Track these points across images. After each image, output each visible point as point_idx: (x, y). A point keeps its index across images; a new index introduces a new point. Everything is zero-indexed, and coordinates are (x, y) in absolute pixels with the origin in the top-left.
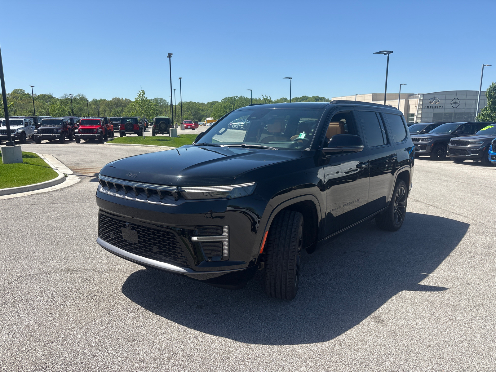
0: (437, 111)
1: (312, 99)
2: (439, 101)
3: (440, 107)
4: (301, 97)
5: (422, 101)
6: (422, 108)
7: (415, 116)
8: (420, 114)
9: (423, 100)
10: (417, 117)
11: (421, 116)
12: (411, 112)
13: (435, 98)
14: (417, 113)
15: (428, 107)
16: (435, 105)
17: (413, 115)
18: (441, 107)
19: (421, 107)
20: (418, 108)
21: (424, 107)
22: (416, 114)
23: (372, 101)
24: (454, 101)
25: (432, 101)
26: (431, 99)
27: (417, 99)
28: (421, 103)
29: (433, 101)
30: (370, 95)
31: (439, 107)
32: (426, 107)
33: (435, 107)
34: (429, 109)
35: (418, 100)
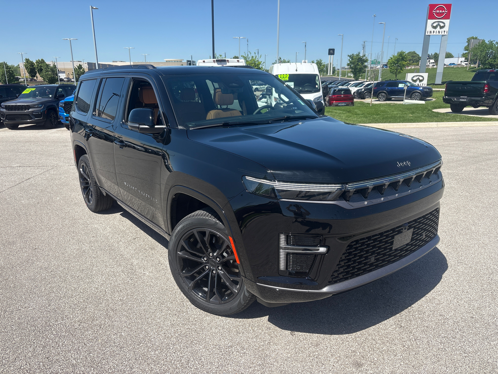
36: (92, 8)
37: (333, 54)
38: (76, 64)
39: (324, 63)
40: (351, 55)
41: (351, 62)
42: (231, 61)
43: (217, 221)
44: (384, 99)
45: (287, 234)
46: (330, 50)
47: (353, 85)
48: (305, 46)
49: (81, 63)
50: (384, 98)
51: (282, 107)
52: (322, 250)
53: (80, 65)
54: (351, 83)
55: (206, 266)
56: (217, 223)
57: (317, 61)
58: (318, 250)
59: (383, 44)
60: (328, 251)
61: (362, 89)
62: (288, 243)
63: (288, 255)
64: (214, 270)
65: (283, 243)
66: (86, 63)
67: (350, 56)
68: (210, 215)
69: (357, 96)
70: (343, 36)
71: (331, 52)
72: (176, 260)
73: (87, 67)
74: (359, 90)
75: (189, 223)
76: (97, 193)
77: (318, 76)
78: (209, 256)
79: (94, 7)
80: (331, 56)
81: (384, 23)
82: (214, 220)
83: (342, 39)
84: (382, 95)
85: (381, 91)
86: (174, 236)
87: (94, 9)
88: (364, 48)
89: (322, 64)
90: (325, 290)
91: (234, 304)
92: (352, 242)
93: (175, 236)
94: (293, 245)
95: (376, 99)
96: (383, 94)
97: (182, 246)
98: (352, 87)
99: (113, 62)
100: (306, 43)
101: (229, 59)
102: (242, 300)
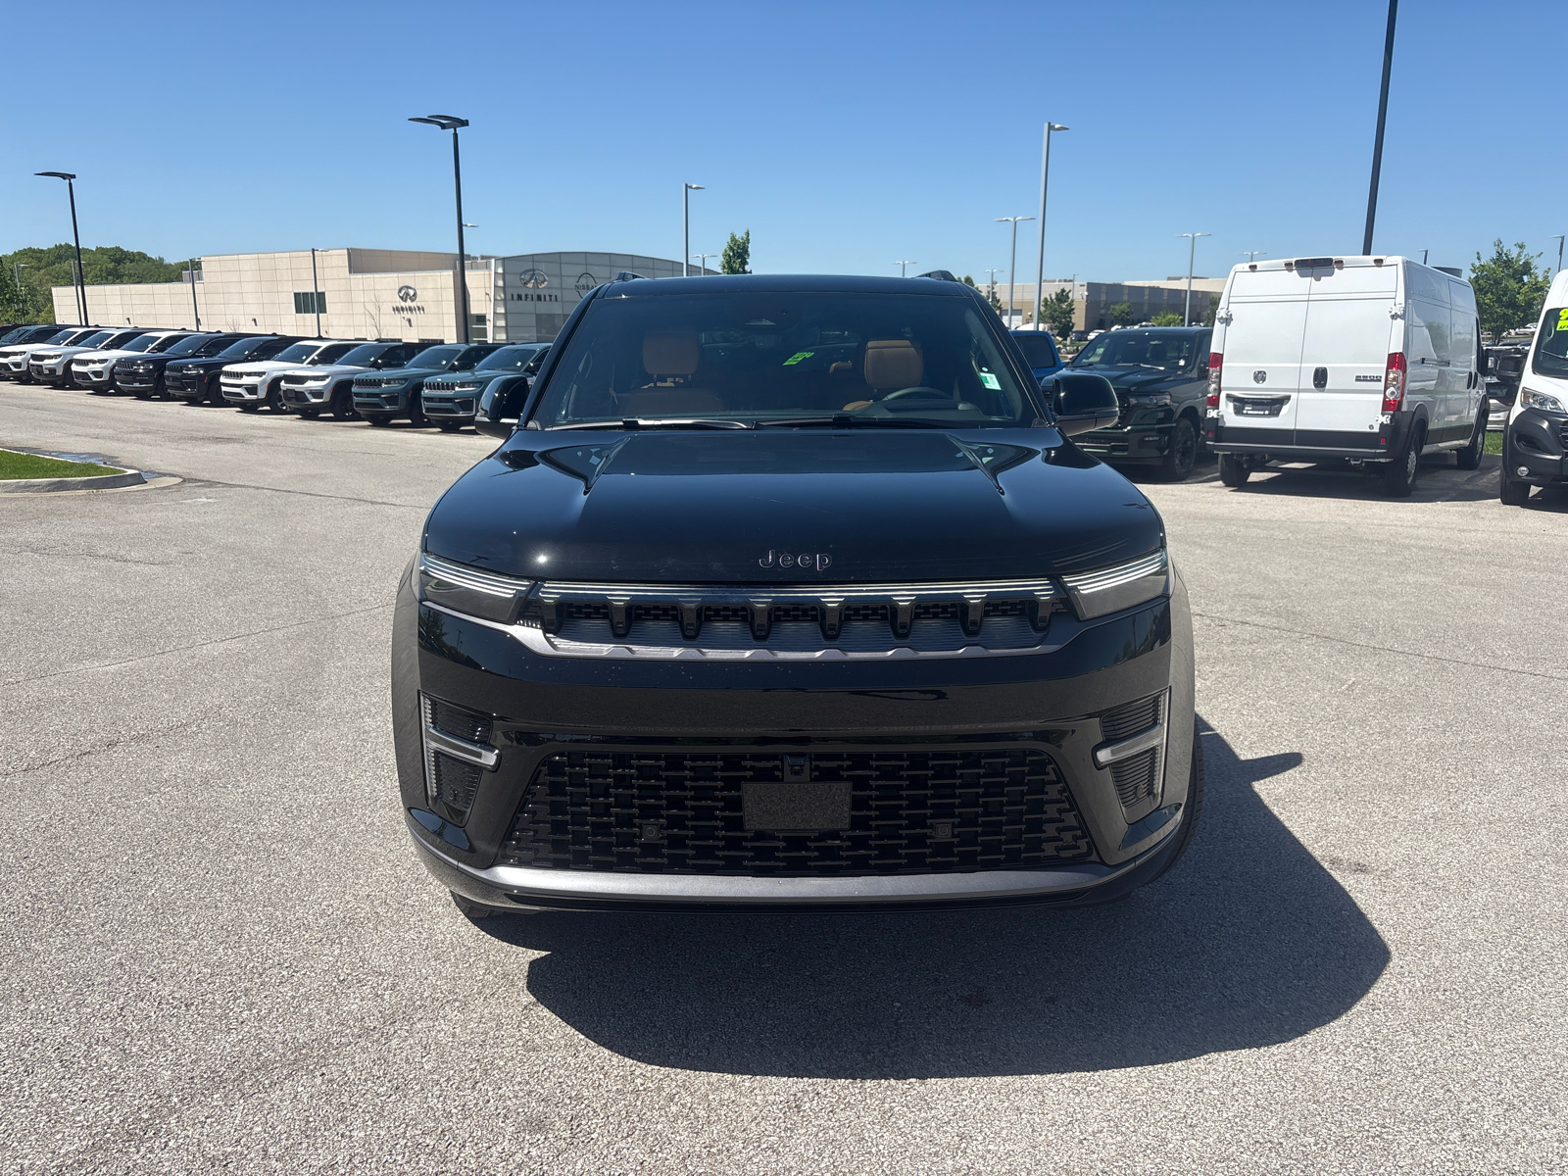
0: (543, 308)
1: (99, 256)
2: (545, 280)
3: (550, 296)
4: (53, 246)
5: (501, 277)
6: (505, 300)
7: (488, 323)
8: (503, 317)
9: (504, 274)
10: (494, 326)
11: (506, 323)
12: (475, 309)
13: (534, 270)
14: (495, 313)
15: (520, 297)
16: (538, 292)
17: (481, 319)
18: (553, 298)
19: (502, 296)
20: (495, 300)
21: (509, 297)
22: (490, 317)
23: (350, 272)
24: (583, 281)
25: (527, 277)
26: (525, 272)
27: (487, 272)
28: (500, 283)
29: (531, 279)
30: (339, 252)
31: (548, 298)
32: (515, 297)
33: (539, 298)
34: (523, 302)
35: (490, 274)
36: (1051, 128)
38: (1050, 291)
42: (1350, 262)
45: (431, 697)
49: (1067, 287)
51: (1545, 425)
52: (487, 758)
53: (1063, 291)
58: (480, 755)
60: (498, 765)
62: (434, 722)
63: (436, 755)
65: (427, 720)
66: (1082, 283)
73: (1085, 297)
79: (1057, 126)
87: (1058, 129)
94: (442, 730)
99: (1169, 279)
101: (1345, 258)
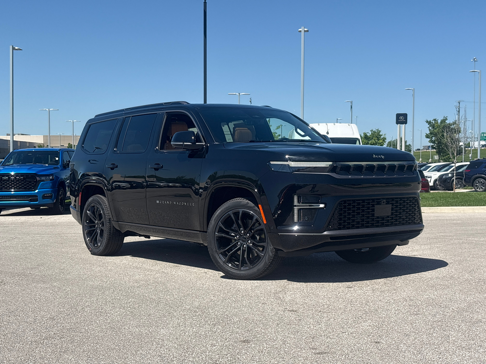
36: (14, 49)
37: (405, 123)
39: (385, 135)
40: (430, 121)
41: (431, 133)
43: (249, 202)
44: (484, 188)
45: (299, 195)
46: (398, 116)
47: (435, 168)
48: (351, 107)
50: (483, 186)
52: (322, 206)
54: (430, 166)
55: (238, 242)
56: (249, 203)
57: (372, 131)
58: (319, 206)
59: (480, 105)
60: (325, 207)
61: (448, 174)
62: (299, 202)
63: (299, 210)
64: (245, 244)
65: (296, 202)
67: (429, 123)
68: (243, 199)
69: (440, 186)
70: (414, 90)
71: (402, 119)
72: (214, 240)
74: (443, 175)
75: (227, 207)
76: (110, 230)
77: (359, 140)
78: (241, 234)
79: (16, 48)
80: (401, 125)
81: (479, 71)
82: (246, 201)
83: (413, 95)
84: (479, 182)
85: (478, 175)
86: (213, 220)
87: (17, 50)
88: (459, 111)
89: (382, 137)
90: (325, 233)
91: (260, 266)
92: (342, 201)
93: (215, 220)
94: (302, 203)
95: (472, 189)
96: (482, 180)
97: (220, 227)
98: (433, 171)
100: (352, 102)
102: (267, 260)
